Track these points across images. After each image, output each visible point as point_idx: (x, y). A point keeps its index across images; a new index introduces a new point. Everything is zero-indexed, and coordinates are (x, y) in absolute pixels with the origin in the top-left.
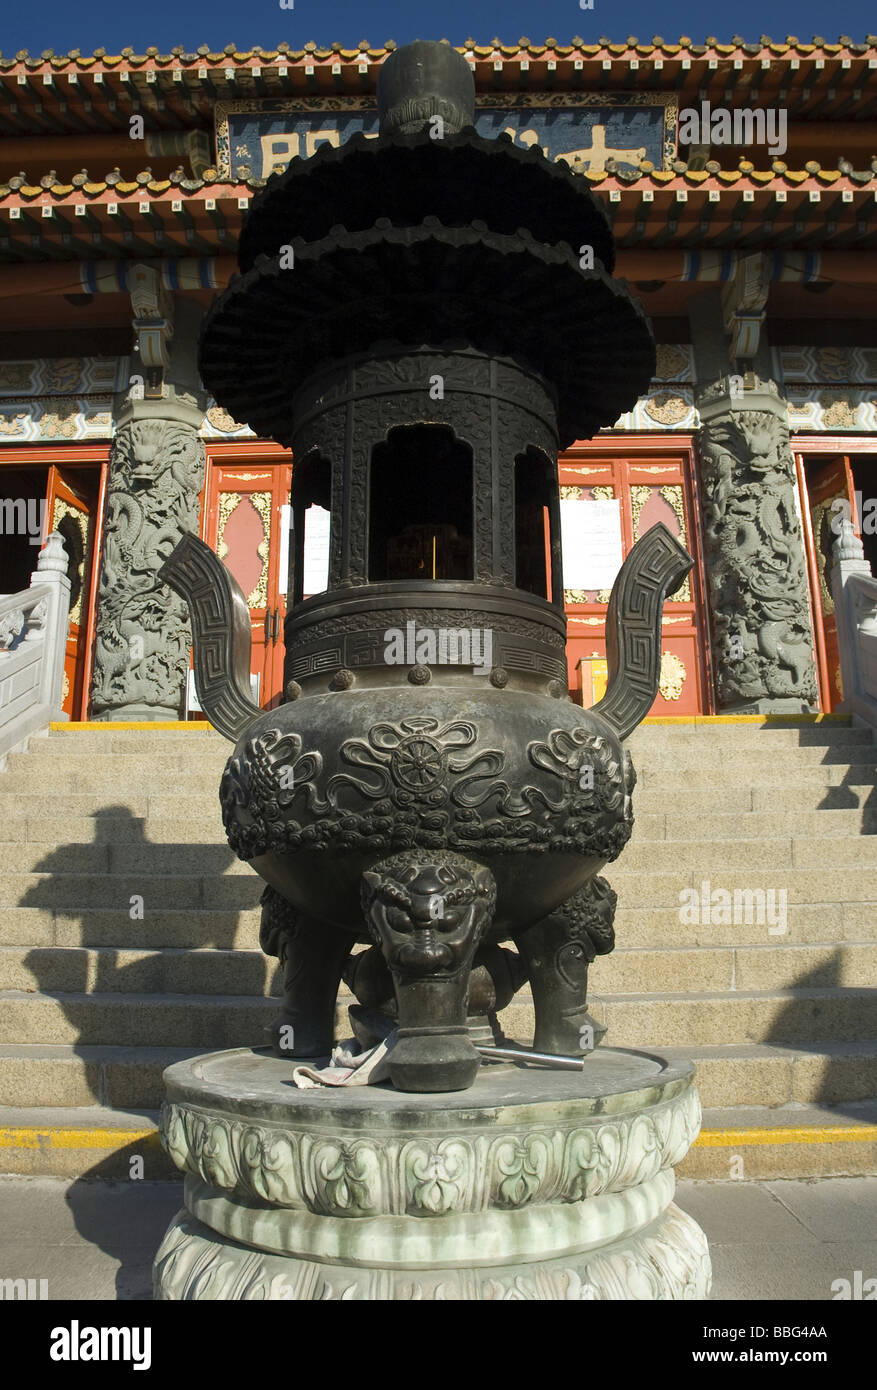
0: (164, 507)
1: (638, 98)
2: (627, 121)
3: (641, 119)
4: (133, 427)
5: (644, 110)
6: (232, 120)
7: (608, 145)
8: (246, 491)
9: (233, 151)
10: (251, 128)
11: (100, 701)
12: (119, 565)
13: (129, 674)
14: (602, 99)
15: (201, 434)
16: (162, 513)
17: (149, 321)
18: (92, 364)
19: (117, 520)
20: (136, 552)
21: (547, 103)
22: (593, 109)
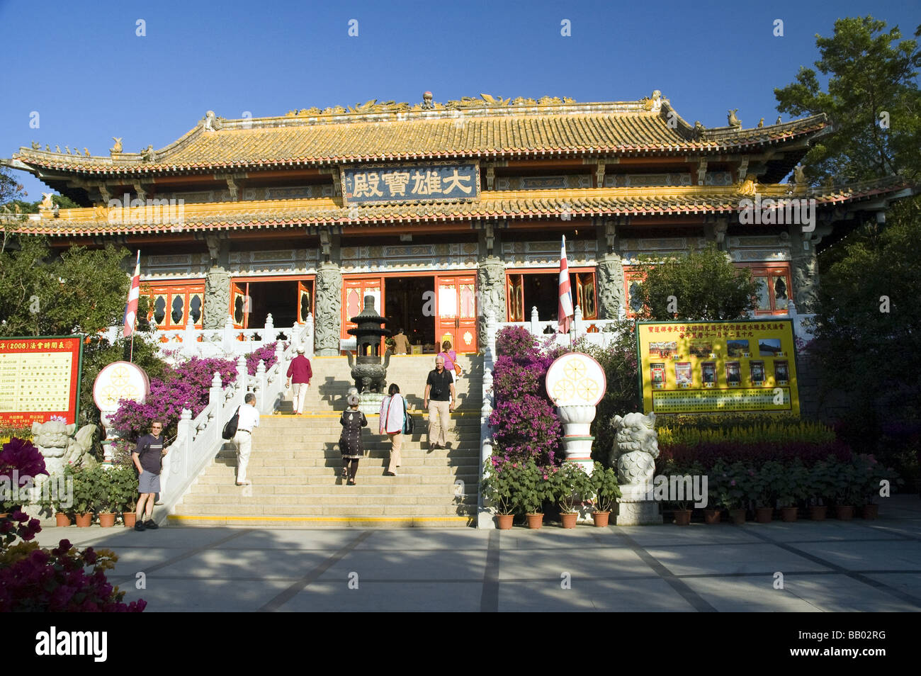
0: (332, 295)
1: (467, 162)
2: (463, 169)
3: (468, 168)
4: (322, 272)
5: (468, 165)
6: (346, 171)
7: (459, 175)
8: (354, 288)
9: (346, 179)
10: (351, 174)
11: (317, 347)
12: (321, 311)
13: (325, 341)
14: (457, 163)
15: (341, 272)
16: (331, 297)
17: (325, 244)
18: (309, 251)
19: (319, 298)
20: (325, 307)
21: (439, 164)
22: (453, 166)
